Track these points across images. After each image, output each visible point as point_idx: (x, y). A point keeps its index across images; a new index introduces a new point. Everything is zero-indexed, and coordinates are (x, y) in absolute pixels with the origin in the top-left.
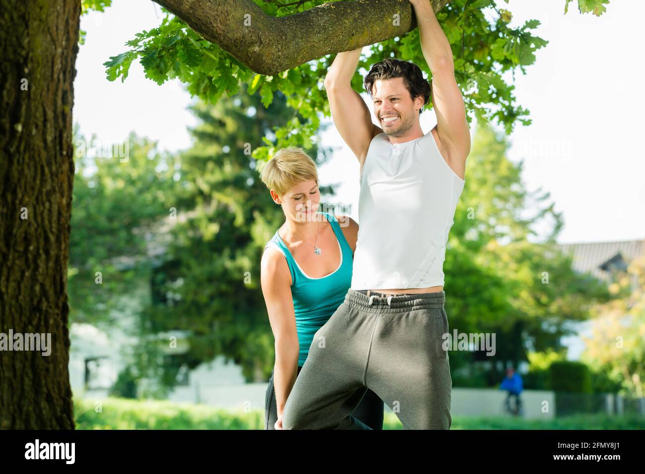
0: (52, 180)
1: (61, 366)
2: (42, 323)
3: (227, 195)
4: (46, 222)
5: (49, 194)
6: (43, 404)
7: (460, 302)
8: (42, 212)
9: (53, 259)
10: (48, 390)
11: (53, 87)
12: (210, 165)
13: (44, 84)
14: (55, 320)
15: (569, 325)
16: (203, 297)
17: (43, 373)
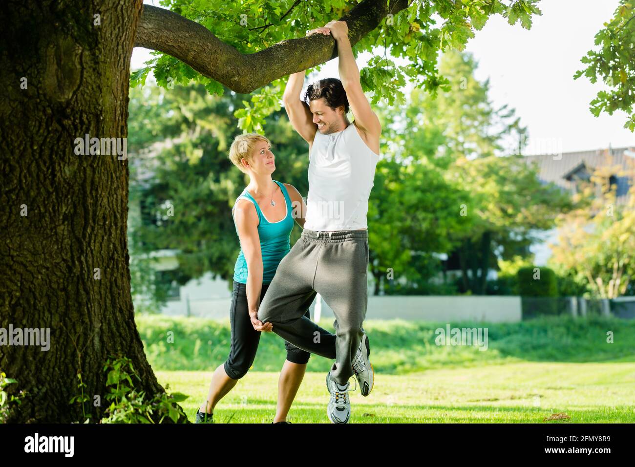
0: (117, 181)
1: (127, 292)
2: (115, 267)
3: (210, 122)
4: (115, 206)
5: (116, 189)
6: (118, 314)
7: (430, 216)
8: (113, 201)
9: (119, 228)
10: (120, 305)
11: (116, 125)
12: (193, 94)
13: (111, 124)
14: (122, 264)
15: (534, 233)
16: (191, 219)
17: (117, 296)
